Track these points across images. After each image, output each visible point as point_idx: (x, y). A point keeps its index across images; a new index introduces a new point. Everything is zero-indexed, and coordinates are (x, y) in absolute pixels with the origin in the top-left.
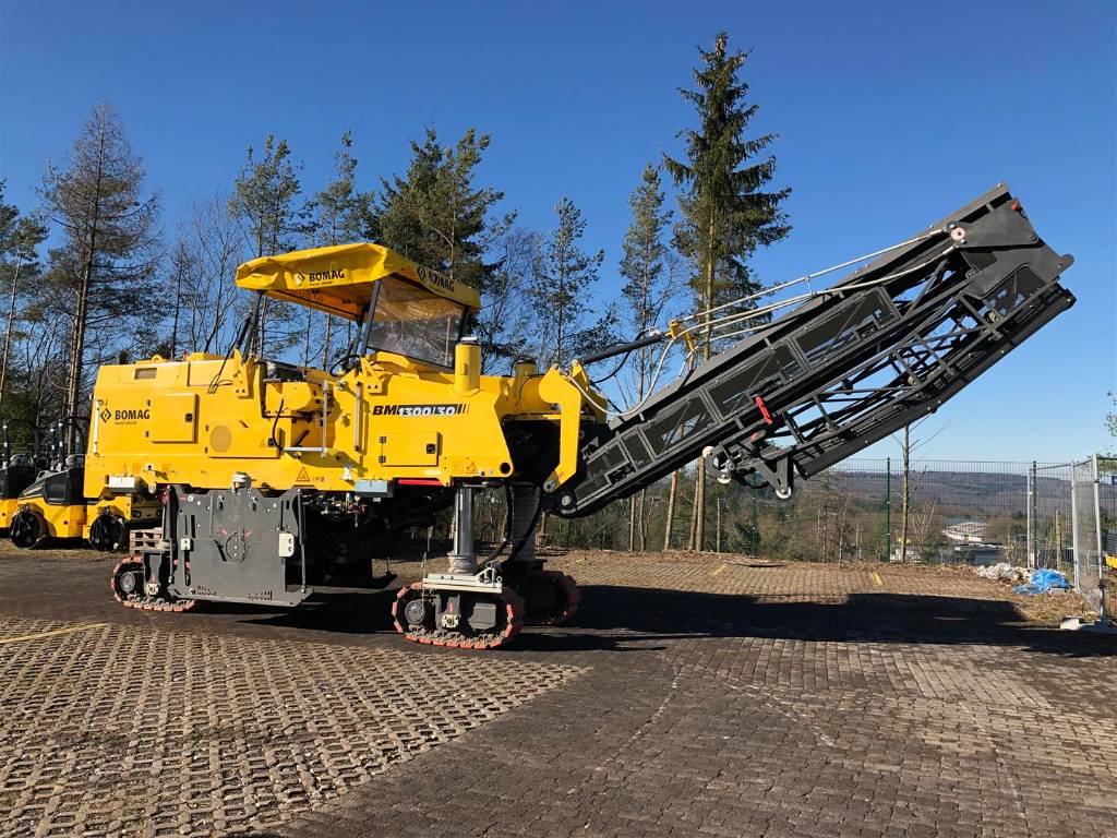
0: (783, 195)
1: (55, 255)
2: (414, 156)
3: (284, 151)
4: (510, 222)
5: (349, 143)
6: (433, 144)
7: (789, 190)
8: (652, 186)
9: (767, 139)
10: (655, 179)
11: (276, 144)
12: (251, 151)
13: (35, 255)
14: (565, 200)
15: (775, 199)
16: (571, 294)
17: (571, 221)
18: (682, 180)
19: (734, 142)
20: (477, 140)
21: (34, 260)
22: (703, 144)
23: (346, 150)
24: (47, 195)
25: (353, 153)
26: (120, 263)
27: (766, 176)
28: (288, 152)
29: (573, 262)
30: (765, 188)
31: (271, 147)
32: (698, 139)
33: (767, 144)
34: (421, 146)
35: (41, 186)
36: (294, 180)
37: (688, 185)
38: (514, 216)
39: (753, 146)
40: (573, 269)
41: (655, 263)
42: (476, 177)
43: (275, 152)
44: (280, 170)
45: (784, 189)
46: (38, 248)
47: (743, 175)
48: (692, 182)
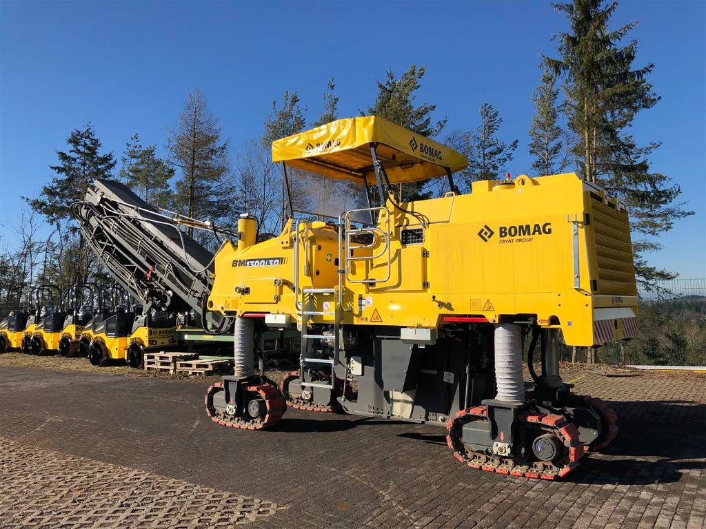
0: (647, 70)
1: (179, 184)
2: (379, 91)
3: (295, 100)
4: (442, 126)
5: (332, 87)
6: (391, 81)
7: (652, 66)
8: (549, 85)
9: (628, 27)
10: (551, 79)
11: (290, 97)
12: (274, 103)
13: (168, 186)
14: (486, 105)
15: (640, 74)
16: (494, 172)
17: (491, 120)
18: (560, 73)
19: (599, 34)
20: (417, 72)
21: (169, 189)
22: (573, 41)
23: (330, 92)
24: (171, 149)
25: (335, 93)
26: (215, 185)
27: (630, 57)
28: (298, 101)
29: (493, 148)
30: (630, 67)
31: (287, 99)
32: (570, 38)
33: (629, 31)
34: (384, 84)
35: (167, 145)
36: (302, 119)
37: (565, 74)
38: (445, 122)
39: (617, 36)
40: (492, 153)
41: (556, 142)
42: (416, 98)
43: (289, 102)
44: (293, 112)
45: (647, 65)
46: (169, 181)
48: (568, 72)
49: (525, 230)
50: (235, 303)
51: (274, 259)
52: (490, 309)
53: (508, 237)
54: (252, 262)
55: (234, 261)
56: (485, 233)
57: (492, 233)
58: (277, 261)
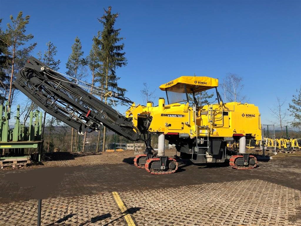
0: (124, 54)
9: (122, 38)
14: (50, 42)
27: (121, 48)
30: (121, 52)
47: (116, 47)
49: (250, 115)
50: (164, 129)
51: (180, 115)
52: (244, 132)
53: (247, 117)
54: (170, 115)
55: (162, 114)
56: (243, 115)
57: (245, 115)
58: (182, 116)
